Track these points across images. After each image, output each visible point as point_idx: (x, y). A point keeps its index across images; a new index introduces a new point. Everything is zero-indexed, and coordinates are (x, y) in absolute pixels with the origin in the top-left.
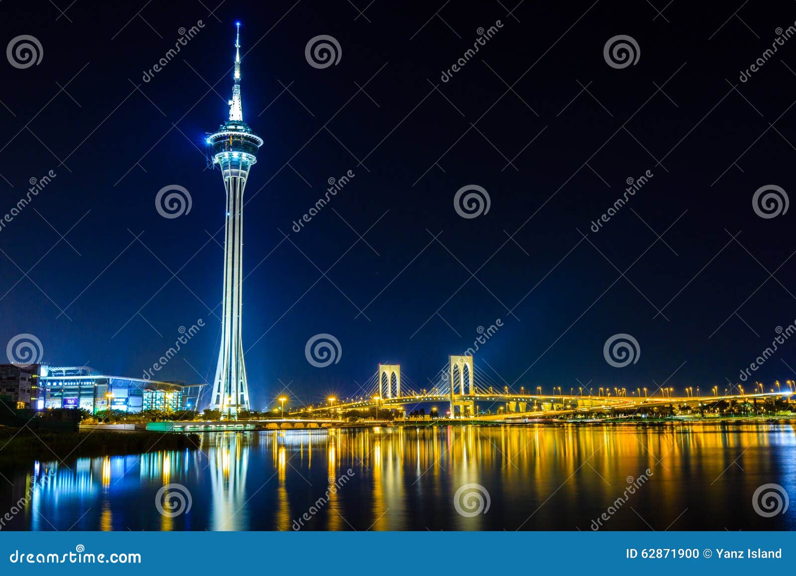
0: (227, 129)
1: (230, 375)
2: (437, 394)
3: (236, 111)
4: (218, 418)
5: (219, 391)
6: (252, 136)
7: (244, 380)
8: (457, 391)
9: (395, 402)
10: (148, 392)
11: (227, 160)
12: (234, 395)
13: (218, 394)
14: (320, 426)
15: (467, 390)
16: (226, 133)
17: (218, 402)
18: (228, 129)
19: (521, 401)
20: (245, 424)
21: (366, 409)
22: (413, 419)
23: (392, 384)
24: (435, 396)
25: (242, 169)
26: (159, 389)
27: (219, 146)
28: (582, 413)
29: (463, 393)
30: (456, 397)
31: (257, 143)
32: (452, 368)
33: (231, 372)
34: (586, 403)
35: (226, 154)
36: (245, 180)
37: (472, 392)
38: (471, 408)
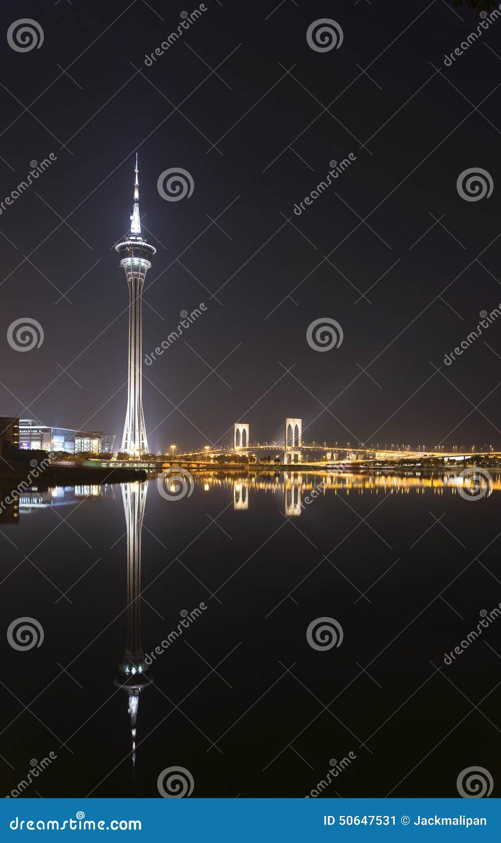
0: (129, 240)
1: (135, 428)
2: (274, 446)
3: (136, 225)
4: (128, 459)
5: (126, 439)
6: (148, 245)
7: (144, 432)
8: (290, 445)
9: (245, 451)
10: (78, 439)
11: (130, 265)
12: (137, 442)
13: (126, 441)
14: (198, 466)
15: (296, 443)
16: (129, 243)
17: (126, 447)
18: (131, 240)
19: (335, 452)
20: (149, 463)
21: (229, 455)
22: (262, 463)
23: (243, 438)
24: (274, 447)
25: (141, 272)
26: (86, 437)
27: (124, 253)
28: (380, 462)
29: (294, 446)
30: (289, 448)
31: (153, 251)
32: (287, 427)
33: (135, 426)
34: (382, 455)
35: (129, 259)
36: (143, 280)
37: (300, 445)
38: (300, 457)
